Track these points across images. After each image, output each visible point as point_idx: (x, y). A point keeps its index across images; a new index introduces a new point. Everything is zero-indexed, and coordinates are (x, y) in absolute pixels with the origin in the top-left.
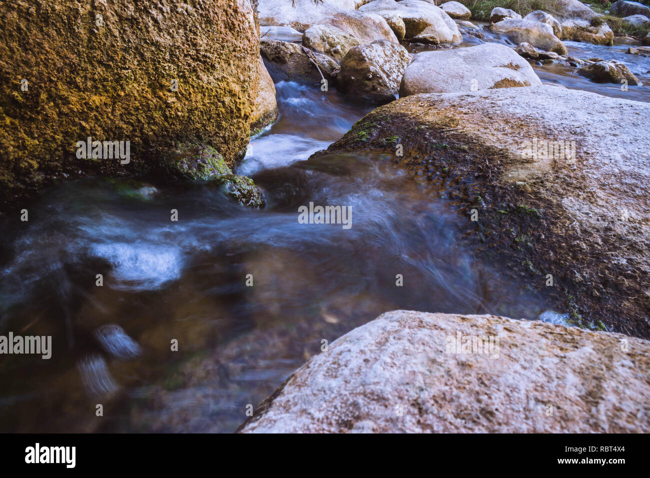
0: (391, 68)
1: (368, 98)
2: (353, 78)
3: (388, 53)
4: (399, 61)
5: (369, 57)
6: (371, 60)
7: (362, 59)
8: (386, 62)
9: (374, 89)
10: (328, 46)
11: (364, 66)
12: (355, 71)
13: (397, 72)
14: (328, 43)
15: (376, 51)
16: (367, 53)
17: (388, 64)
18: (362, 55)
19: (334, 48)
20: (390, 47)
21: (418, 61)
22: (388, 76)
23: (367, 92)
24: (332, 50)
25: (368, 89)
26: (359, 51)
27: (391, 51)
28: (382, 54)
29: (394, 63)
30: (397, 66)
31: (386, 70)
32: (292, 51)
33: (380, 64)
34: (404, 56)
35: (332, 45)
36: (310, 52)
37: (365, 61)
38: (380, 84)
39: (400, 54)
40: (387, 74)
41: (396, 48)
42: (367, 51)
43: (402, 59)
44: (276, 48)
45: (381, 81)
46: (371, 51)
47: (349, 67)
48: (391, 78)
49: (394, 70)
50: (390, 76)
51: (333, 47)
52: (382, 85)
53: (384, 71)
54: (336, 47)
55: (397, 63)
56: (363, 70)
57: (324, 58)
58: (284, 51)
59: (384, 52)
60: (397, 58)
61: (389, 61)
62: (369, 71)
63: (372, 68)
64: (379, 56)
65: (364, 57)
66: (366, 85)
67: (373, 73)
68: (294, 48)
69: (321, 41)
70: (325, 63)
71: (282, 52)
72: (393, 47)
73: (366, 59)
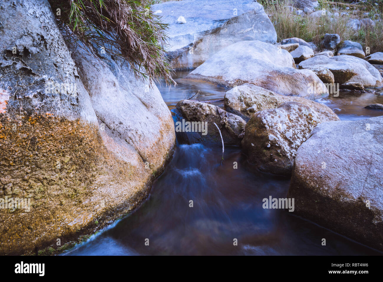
0: (294, 134)
1: (264, 168)
2: (253, 145)
3: (293, 117)
4: (305, 126)
5: (270, 124)
6: (272, 127)
7: (262, 127)
8: (289, 128)
9: (272, 159)
10: (244, 106)
11: (264, 134)
12: (256, 138)
13: (301, 137)
14: (245, 103)
15: (279, 117)
16: (268, 119)
17: (291, 130)
18: (262, 122)
19: (250, 108)
20: (297, 110)
21: (316, 137)
22: (290, 143)
23: (264, 162)
24: (248, 109)
25: (265, 158)
26: (260, 118)
27: (297, 115)
28: (286, 120)
29: (299, 128)
30: (303, 131)
31: (288, 137)
32: (208, 112)
33: (282, 130)
34: (311, 119)
35: (248, 105)
36: (224, 114)
37: (266, 128)
38: (278, 154)
39: (307, 117)
40: (289, 141)
41: (303, 111)
42: (269, 118)
43: (309, 123)
44: (194, 110)
45: (279, 151)
46: (273, 117)
47: (251, 133)
48: (293, 146)
49: (299, 135)
50: (292, 143)
51: (249, 106)
52: (280, 156)
53: (286, 138)
54: (251, 106)
55: (303, 128)
56: (262, 137)
57: (236, 119)
58: (200, 112)
59: (289, 117)
60: (303, 122)
61: (293, 127)
62: (268, 140)
63: (271, 137)
64: (281, 122)
65: (265, 124)
66: (264, 155)
67: (272, 142)
68: (210, 110)
69: (238, 102)
70: (236, 124)
71: (198, 113)
72: (300, 110)
73: (266, 126)
